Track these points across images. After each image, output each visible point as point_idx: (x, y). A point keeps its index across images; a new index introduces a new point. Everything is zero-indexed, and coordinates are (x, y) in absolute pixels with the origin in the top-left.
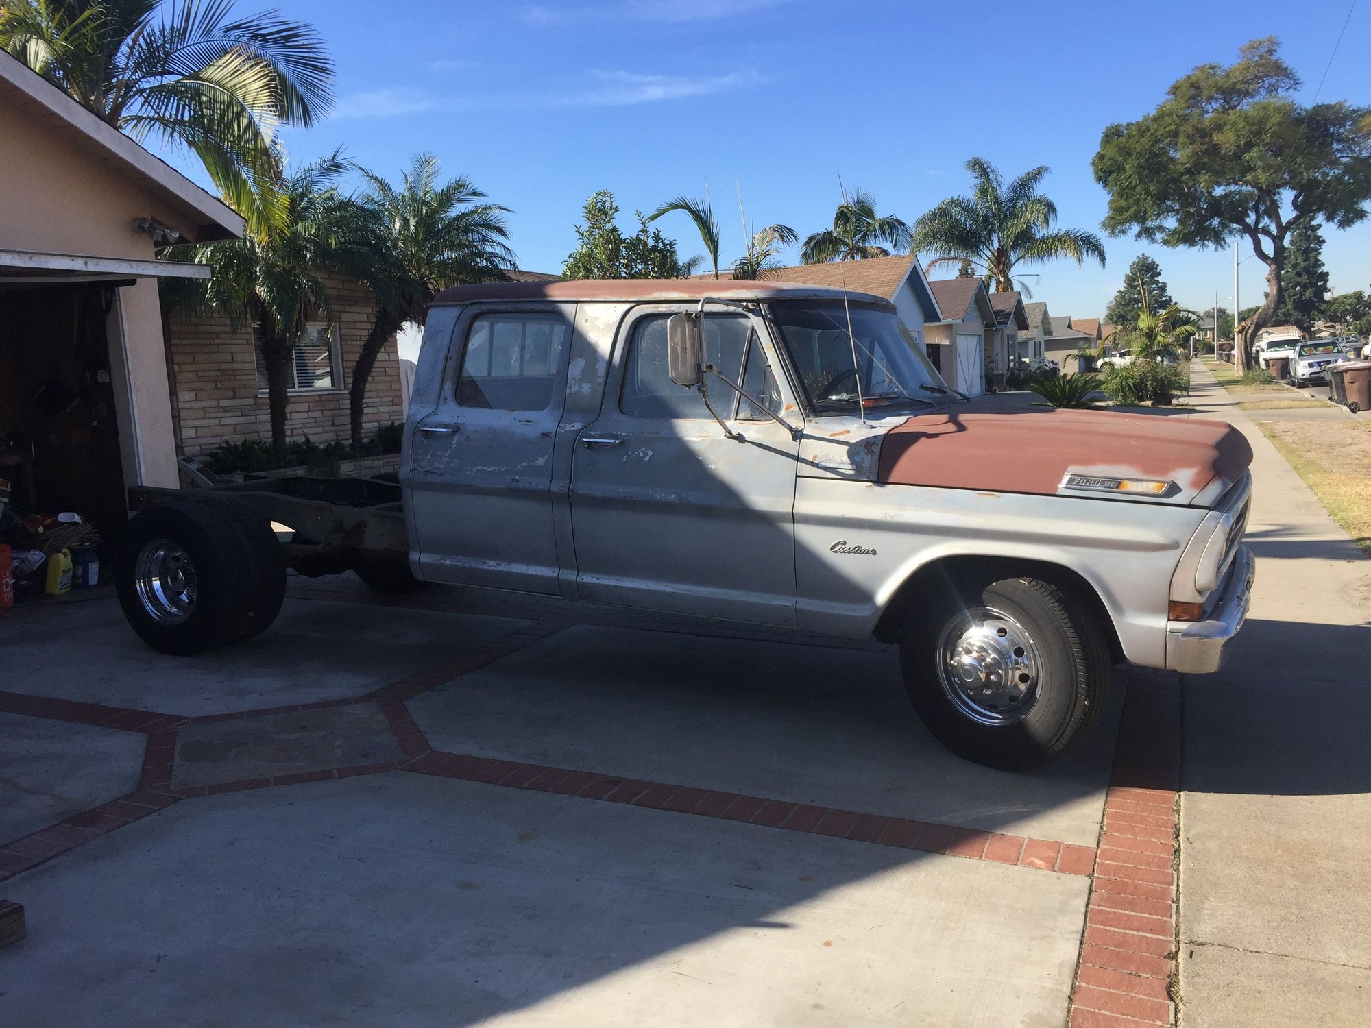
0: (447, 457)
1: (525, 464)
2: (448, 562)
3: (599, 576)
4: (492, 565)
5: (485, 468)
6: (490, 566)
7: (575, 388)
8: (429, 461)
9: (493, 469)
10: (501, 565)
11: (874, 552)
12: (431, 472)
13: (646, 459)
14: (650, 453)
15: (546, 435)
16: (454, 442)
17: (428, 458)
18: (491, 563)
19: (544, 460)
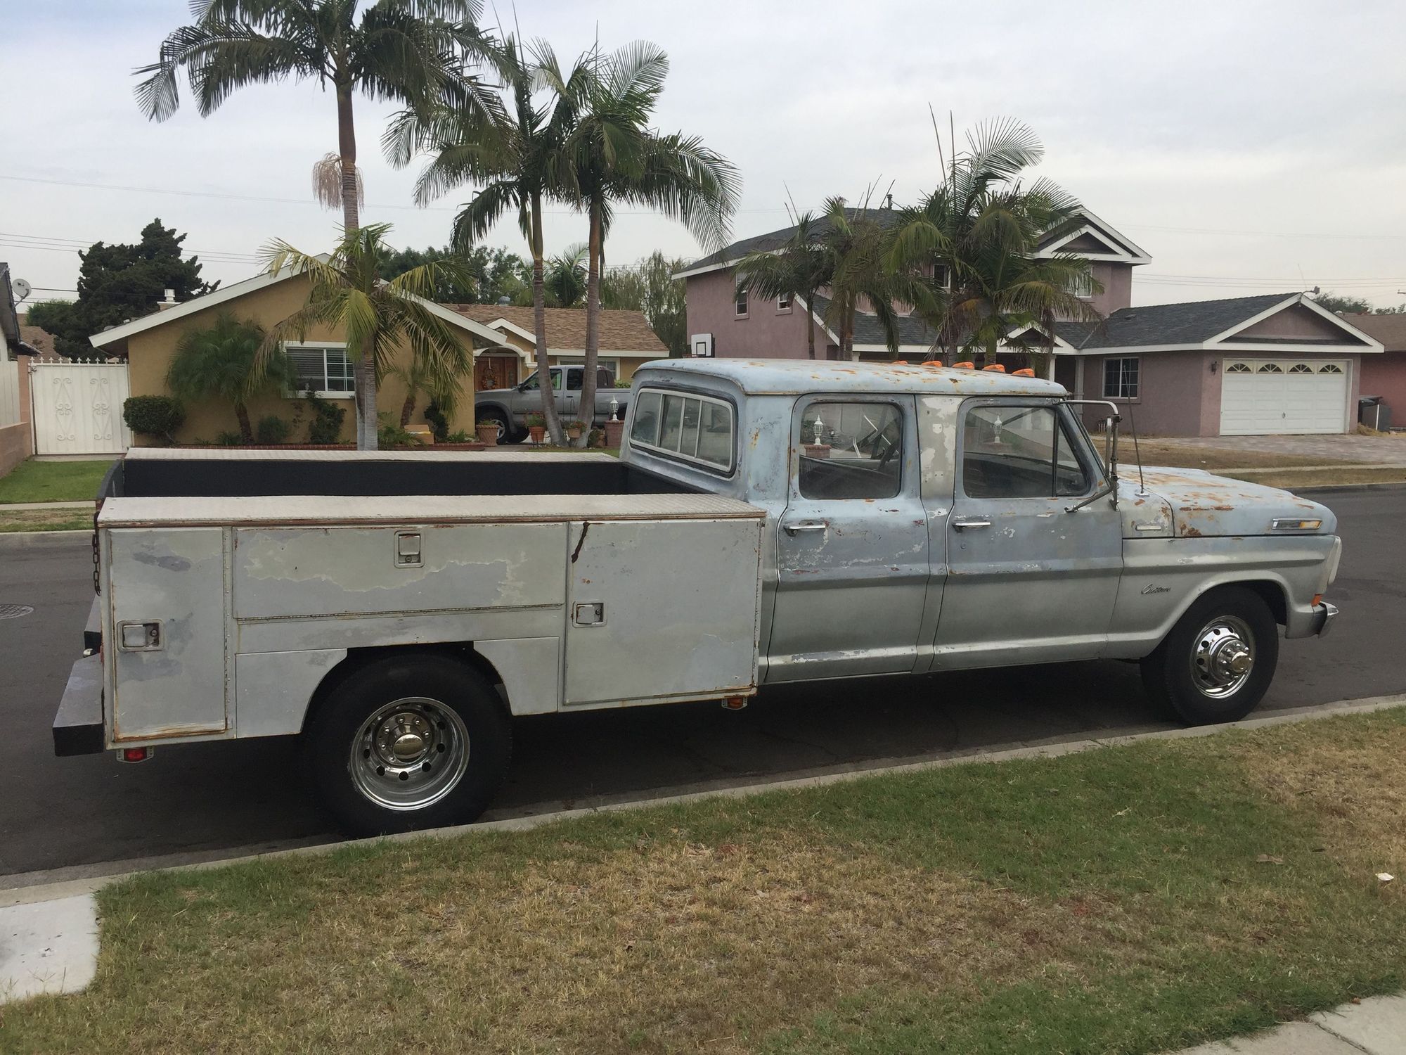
0: (819, 553)
1: (903, 552)
2: (802, 660)
3: (953, 646)
4: (850, 655)
5: (862, 560)
6: (848, 656)
7: (929, 476)
8: (799, 560)
9: (870, 560)
10: (859, 653)
11: (1167, 590)
12: (802, 571)
13: (1011, 536)
14: (1013, 531)
15: (918, 523)
16: (824, 538)
17: (798, 556)
18: (847, 653)
19: (920, 547)
